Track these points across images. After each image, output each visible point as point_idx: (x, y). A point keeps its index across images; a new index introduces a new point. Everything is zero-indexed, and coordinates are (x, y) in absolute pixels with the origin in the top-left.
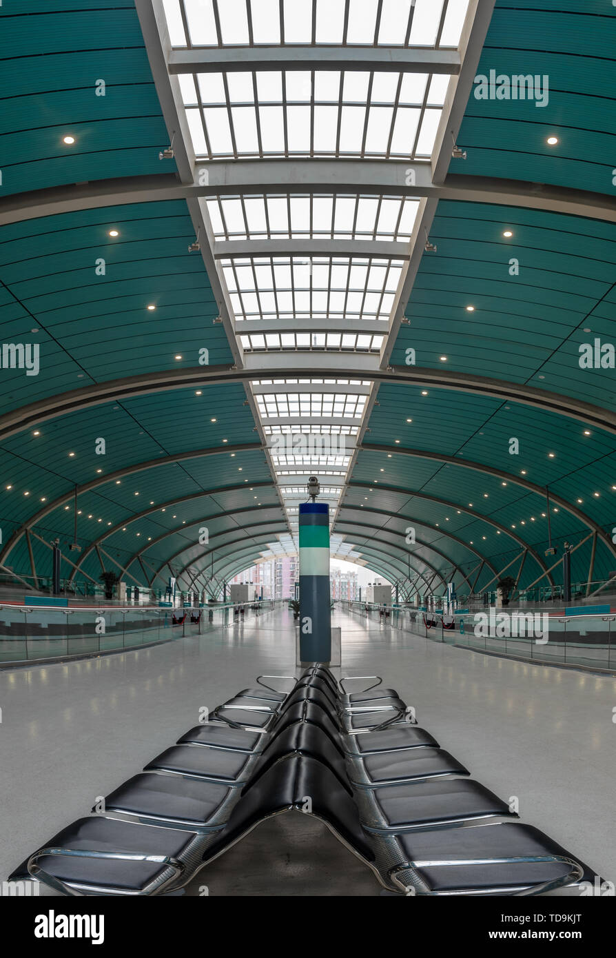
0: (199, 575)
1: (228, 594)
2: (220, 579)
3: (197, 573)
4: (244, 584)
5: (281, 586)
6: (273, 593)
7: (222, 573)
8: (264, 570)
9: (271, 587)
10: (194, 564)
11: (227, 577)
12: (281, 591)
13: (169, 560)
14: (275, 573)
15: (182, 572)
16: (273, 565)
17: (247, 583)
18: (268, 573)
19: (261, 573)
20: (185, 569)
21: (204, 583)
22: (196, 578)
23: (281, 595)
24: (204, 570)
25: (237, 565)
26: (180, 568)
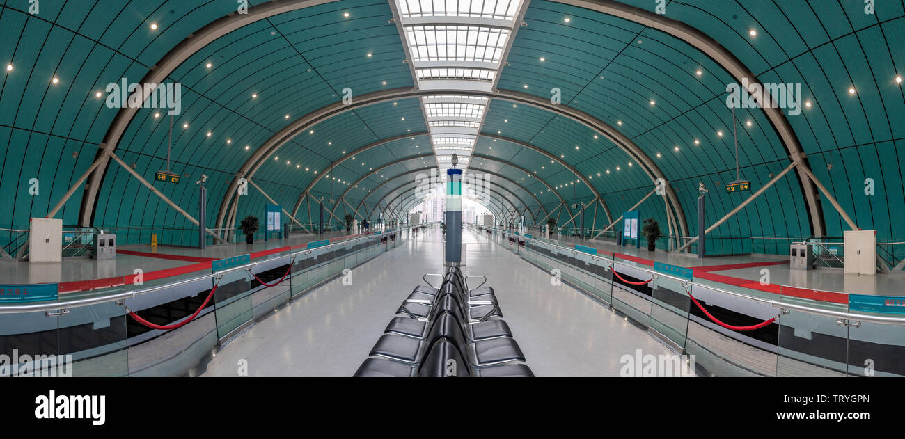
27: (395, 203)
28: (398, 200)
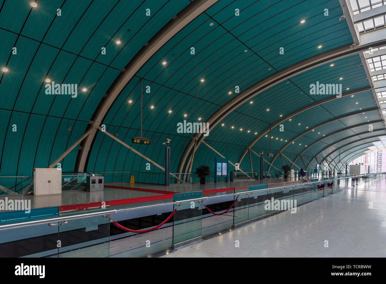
0: (332, 161)
1: (348, 170)
2: (344, 162)
3: (331, 160)
4: (358, 164)
7: (345, 159)
8: (370, 156)
10: (329, 156)
11: (348, 161)
13: (316, 155)
14: (376, 158)
15: (323, 160)
17: (360, 164)
18: (373, 158)
19: (368, 158)
20: (325, 159)
21: (335, 165)
22: (330, 163)
24: (335, 158)
25: (354, 154)
26: (322, 159)
27: (332, 156)
28: (335, 154)
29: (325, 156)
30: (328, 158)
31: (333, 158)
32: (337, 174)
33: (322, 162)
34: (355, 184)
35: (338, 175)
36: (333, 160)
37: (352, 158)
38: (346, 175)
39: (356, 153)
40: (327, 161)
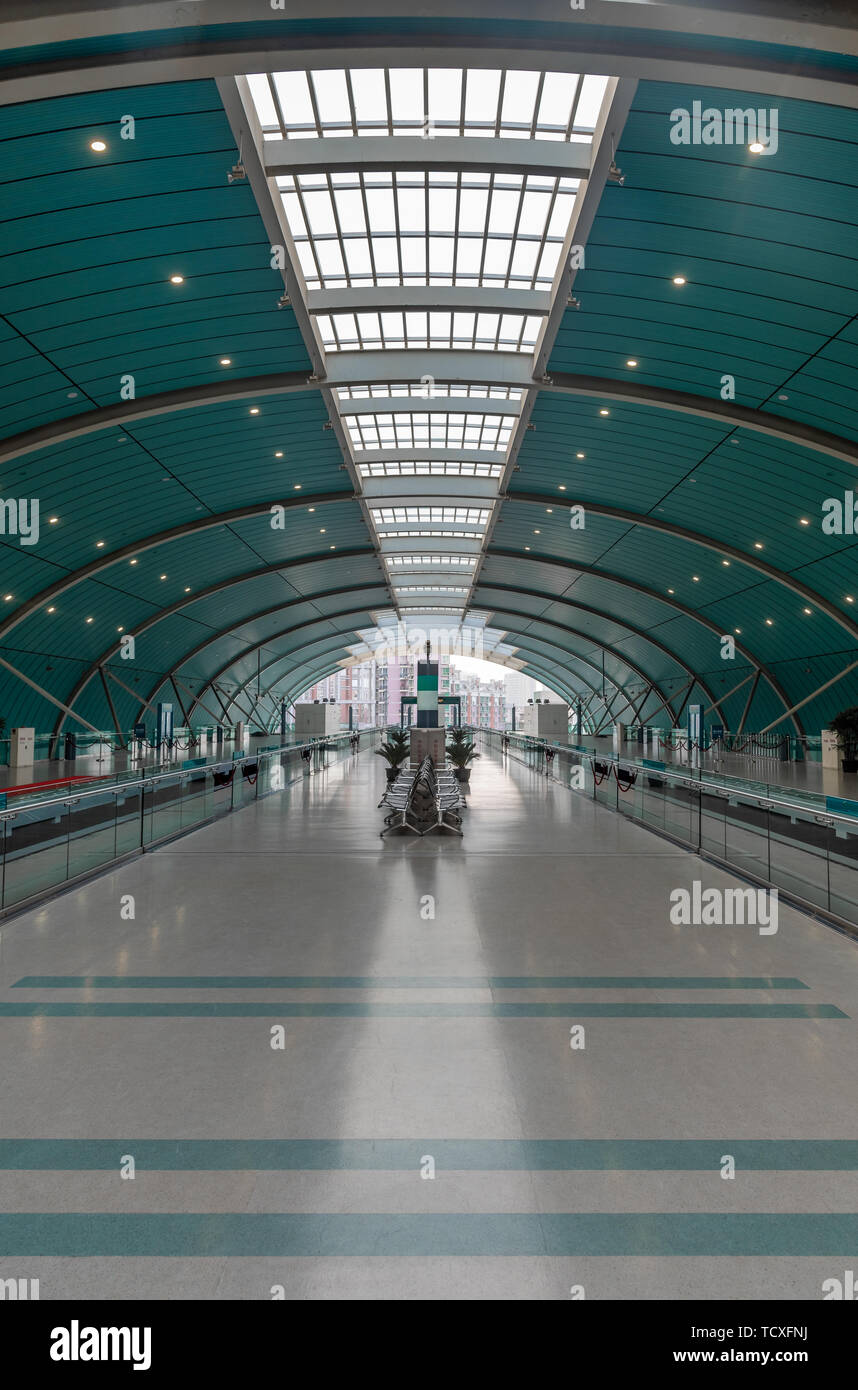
0: (238, 692)
2: (280, 696)
3: (233, 690)
4: (321, 702)
5: (386, 704)
6: (373, 715)
7: (284, 684)
8: (358, 677)
9: (370, 705)
11: (292, 692)
12: (385, 711)
13: (173, 669)
14: (376, 683)
15: (204, 688)
16: (373, 672)
17: (325, 700)
18: (365, 683)
19: (355, 683)
20: (209, 683)
21: (247, 707)
22: (231, 700)
23: (385, 718)
24: (247, 682)
25: (309, 670)
26: (198, 684)
29: (209, 671)
30: (224, 680)
31: (241, 682)
32: (252, 735)
33: (198, 696)
34: (312, 769)
35: (255, 739)
36: (241, 688)
37: (307, 680)
38: (283, 740)
39: (313, 663)
40: (218, 693)
